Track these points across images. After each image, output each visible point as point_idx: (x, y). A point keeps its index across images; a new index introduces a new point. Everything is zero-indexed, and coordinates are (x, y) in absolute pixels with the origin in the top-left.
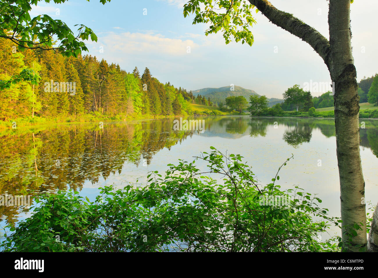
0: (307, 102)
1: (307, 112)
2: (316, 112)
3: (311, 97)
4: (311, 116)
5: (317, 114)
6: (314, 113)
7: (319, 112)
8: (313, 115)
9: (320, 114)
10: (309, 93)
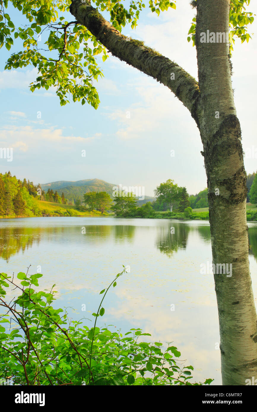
0: (183, 200)
1: (183, 213)
2: (193, 213)
3: (187, 195)
4: (187, 217)
6: (191, 214)
7: (196, 213)
8: (190, 216)
9: (197, 215)
10: (184, 190)
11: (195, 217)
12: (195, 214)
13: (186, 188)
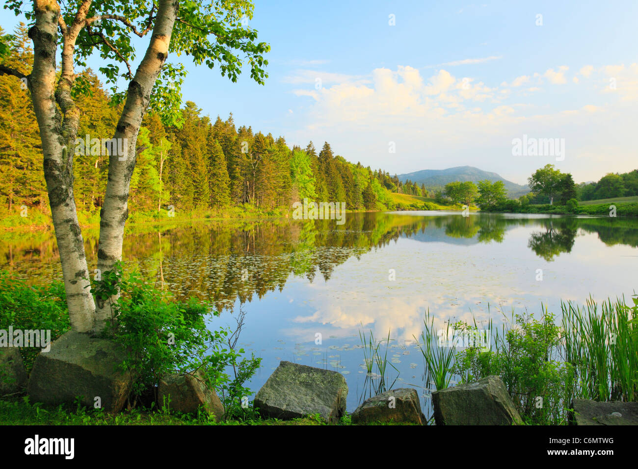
0: (566, 190)
1: (565, 206)
2: (579, 206)
3: (572, 183)
4: (569, 211)
5: (581, 209)
6: (575, 208)
7: (584, 206)
8: (573, 210)
9: (584, 209)
10: (569, 176)
11: (581, 211)
12: (581, 208)
13: (571, 174)
